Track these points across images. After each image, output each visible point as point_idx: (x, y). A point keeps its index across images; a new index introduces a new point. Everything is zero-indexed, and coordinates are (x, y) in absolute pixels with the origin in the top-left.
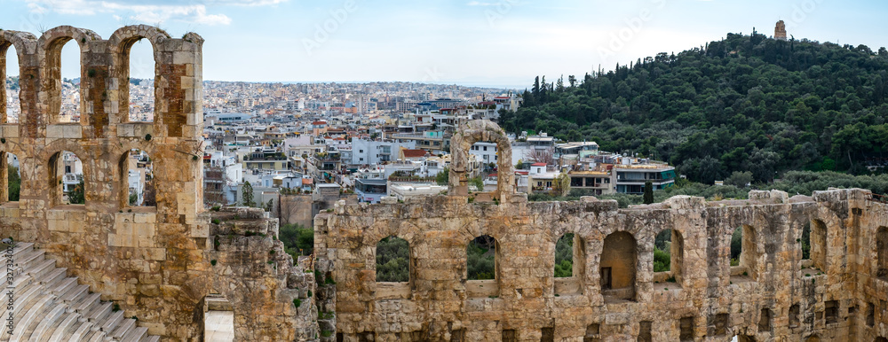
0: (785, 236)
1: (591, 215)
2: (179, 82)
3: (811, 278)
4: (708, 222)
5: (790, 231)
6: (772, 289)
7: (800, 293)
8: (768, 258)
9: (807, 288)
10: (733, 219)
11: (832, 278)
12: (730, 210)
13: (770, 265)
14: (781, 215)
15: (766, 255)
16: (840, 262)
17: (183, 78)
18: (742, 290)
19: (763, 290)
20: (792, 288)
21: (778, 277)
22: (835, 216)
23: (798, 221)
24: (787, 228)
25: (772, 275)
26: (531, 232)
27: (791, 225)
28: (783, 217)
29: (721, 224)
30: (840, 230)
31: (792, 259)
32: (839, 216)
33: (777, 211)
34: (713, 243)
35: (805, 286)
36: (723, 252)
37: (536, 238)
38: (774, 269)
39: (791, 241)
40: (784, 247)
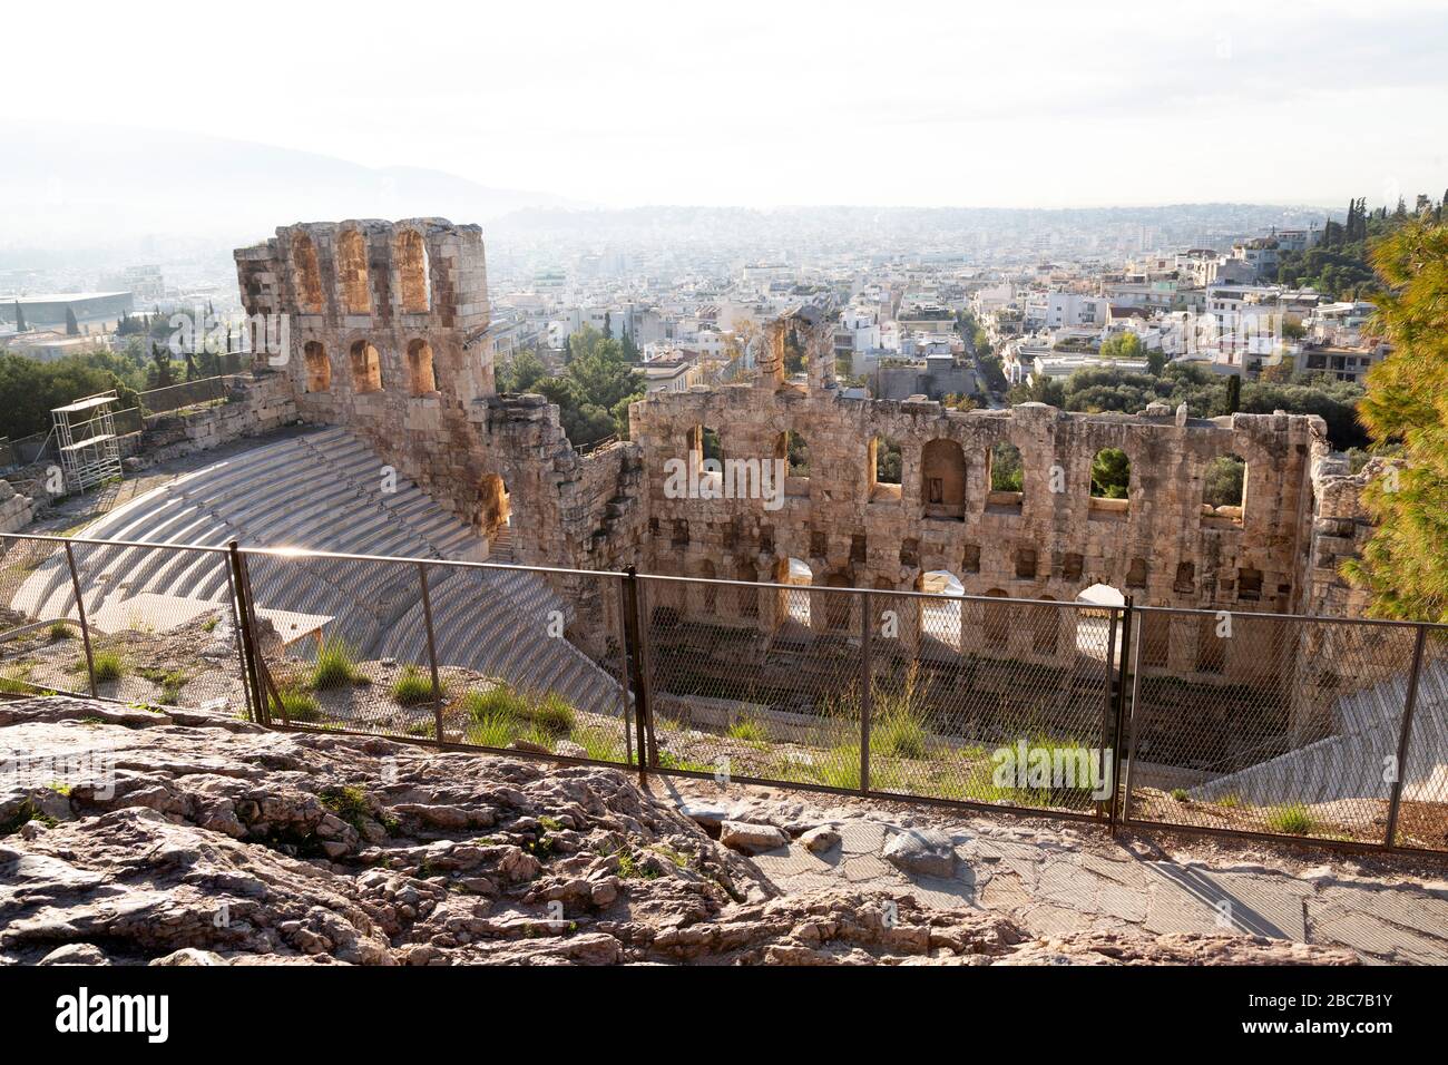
0: (1174, 469)
1: (908, 418)
2: (447, 275)
3: (1215, 531)
4: (1056, 438)
5: (1182, 464)
6: (1149, 536)
7: (1195, 549)
8: (1144, 495)
9: (1206, 545)
10: (1092, 438)
11: (1252, 538)
12: (1090, 427)
13: (1147, 504)
14: (1168, 441)
15: (1142, 491)
16: (1267, 519)
17: (450, 270)
18: (1104, 531)
19: (1135, 535)
20: (1182, 541)
21: (1159, 521)
22: (1263, 452)
23: (1196, 452)
24: (1178, 460)
25: (1150, 516)
26: (839, 429)
27: (1185, 457)
28: (1171, 445)
29: (1075, 443)
30: (1271, 473)
31: (1184, 502)
32: (1270, 453)
33: (1163, 435)
34: (1064, 466)
35: (1203, 541)
36: (1077, 479)
37: (845, 438)
38: (1153, 510)
39: (1184, 477)
40: (1172, 485)
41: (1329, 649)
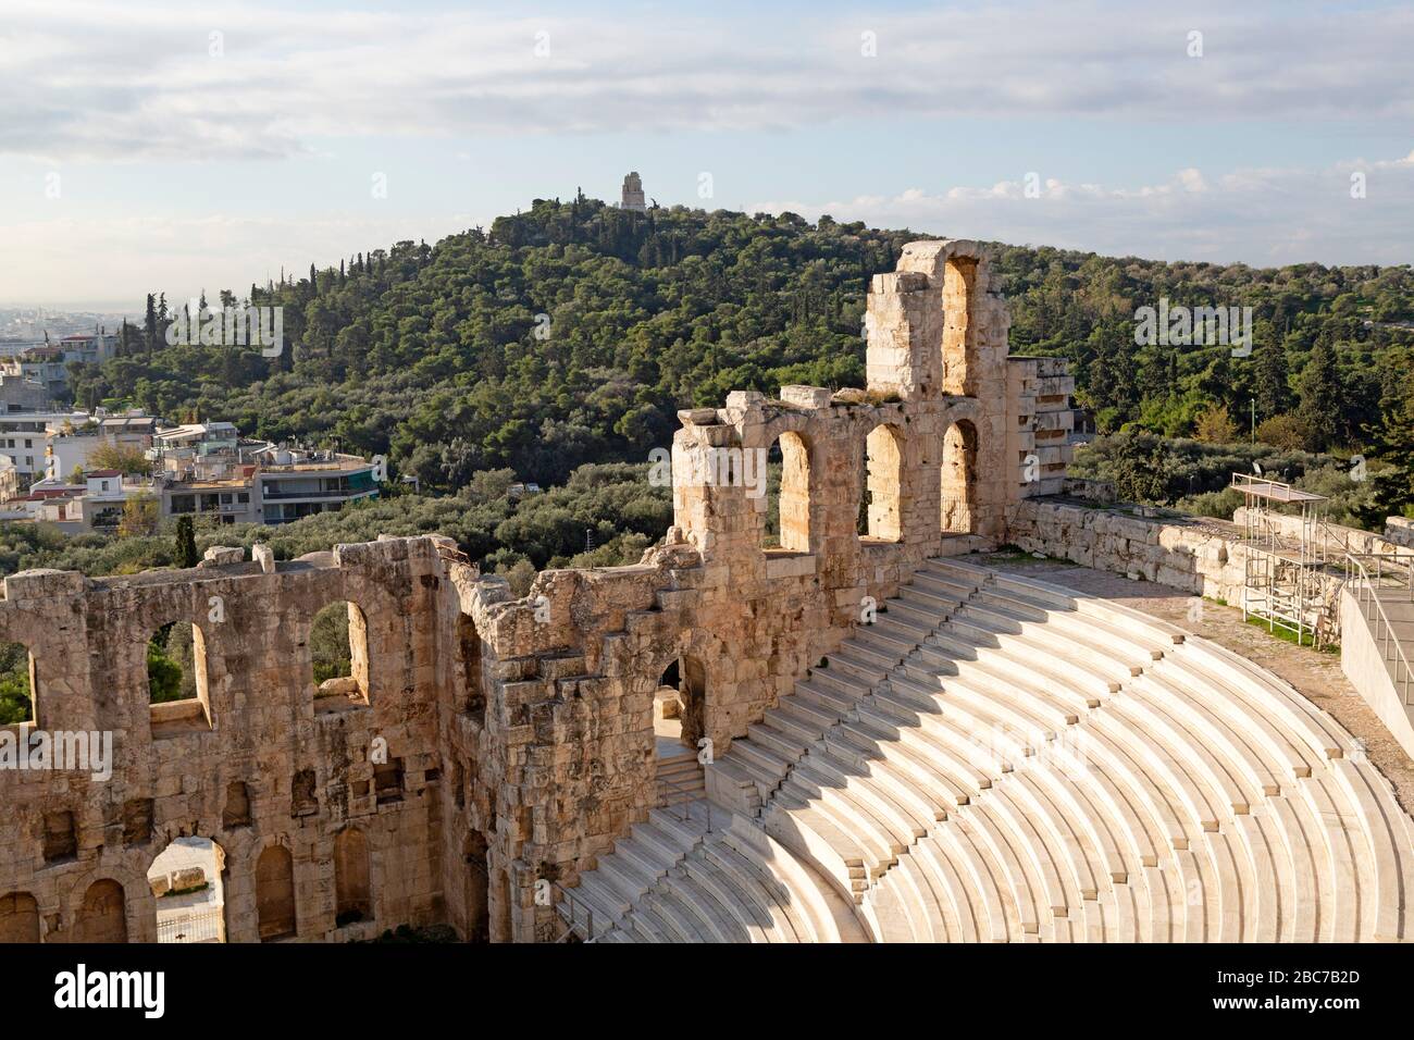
0: (269, 638)
3: (336, 716)
4: (88, 621)
5: (280, 627)
6: (249, 744)
7: (313, 747)
8: (234, 684)
9: (327, 738)
10: (146, 611)
11: (385, 714)
12: (140, 594)
13: (240, 697)
14: (257, 597)
15: (229, 679)
16: (399, 683)
18: (181, 751)
19: (227, 748)
20: (295, 739)
21: (259, 718)
22: (383, 593)
23: (298, 606)
24: (275, 622)
25: (245, 714)
27: (283, 617)
28: (263, 602)
29: (119, 623)
30: (397, 619)
31: (290, 682)
32: (392, 593)
33: (249, 589)
34: (103, 663)
35: (323, 733)
36: (129, 679)
38: (250, 702)
39: (285, 647)
40: (270, 661)
41: (541, 830)
